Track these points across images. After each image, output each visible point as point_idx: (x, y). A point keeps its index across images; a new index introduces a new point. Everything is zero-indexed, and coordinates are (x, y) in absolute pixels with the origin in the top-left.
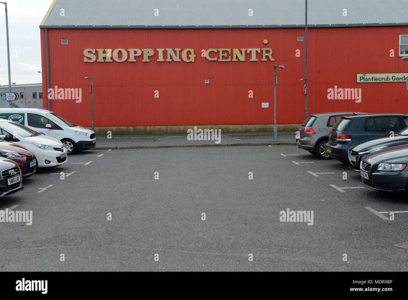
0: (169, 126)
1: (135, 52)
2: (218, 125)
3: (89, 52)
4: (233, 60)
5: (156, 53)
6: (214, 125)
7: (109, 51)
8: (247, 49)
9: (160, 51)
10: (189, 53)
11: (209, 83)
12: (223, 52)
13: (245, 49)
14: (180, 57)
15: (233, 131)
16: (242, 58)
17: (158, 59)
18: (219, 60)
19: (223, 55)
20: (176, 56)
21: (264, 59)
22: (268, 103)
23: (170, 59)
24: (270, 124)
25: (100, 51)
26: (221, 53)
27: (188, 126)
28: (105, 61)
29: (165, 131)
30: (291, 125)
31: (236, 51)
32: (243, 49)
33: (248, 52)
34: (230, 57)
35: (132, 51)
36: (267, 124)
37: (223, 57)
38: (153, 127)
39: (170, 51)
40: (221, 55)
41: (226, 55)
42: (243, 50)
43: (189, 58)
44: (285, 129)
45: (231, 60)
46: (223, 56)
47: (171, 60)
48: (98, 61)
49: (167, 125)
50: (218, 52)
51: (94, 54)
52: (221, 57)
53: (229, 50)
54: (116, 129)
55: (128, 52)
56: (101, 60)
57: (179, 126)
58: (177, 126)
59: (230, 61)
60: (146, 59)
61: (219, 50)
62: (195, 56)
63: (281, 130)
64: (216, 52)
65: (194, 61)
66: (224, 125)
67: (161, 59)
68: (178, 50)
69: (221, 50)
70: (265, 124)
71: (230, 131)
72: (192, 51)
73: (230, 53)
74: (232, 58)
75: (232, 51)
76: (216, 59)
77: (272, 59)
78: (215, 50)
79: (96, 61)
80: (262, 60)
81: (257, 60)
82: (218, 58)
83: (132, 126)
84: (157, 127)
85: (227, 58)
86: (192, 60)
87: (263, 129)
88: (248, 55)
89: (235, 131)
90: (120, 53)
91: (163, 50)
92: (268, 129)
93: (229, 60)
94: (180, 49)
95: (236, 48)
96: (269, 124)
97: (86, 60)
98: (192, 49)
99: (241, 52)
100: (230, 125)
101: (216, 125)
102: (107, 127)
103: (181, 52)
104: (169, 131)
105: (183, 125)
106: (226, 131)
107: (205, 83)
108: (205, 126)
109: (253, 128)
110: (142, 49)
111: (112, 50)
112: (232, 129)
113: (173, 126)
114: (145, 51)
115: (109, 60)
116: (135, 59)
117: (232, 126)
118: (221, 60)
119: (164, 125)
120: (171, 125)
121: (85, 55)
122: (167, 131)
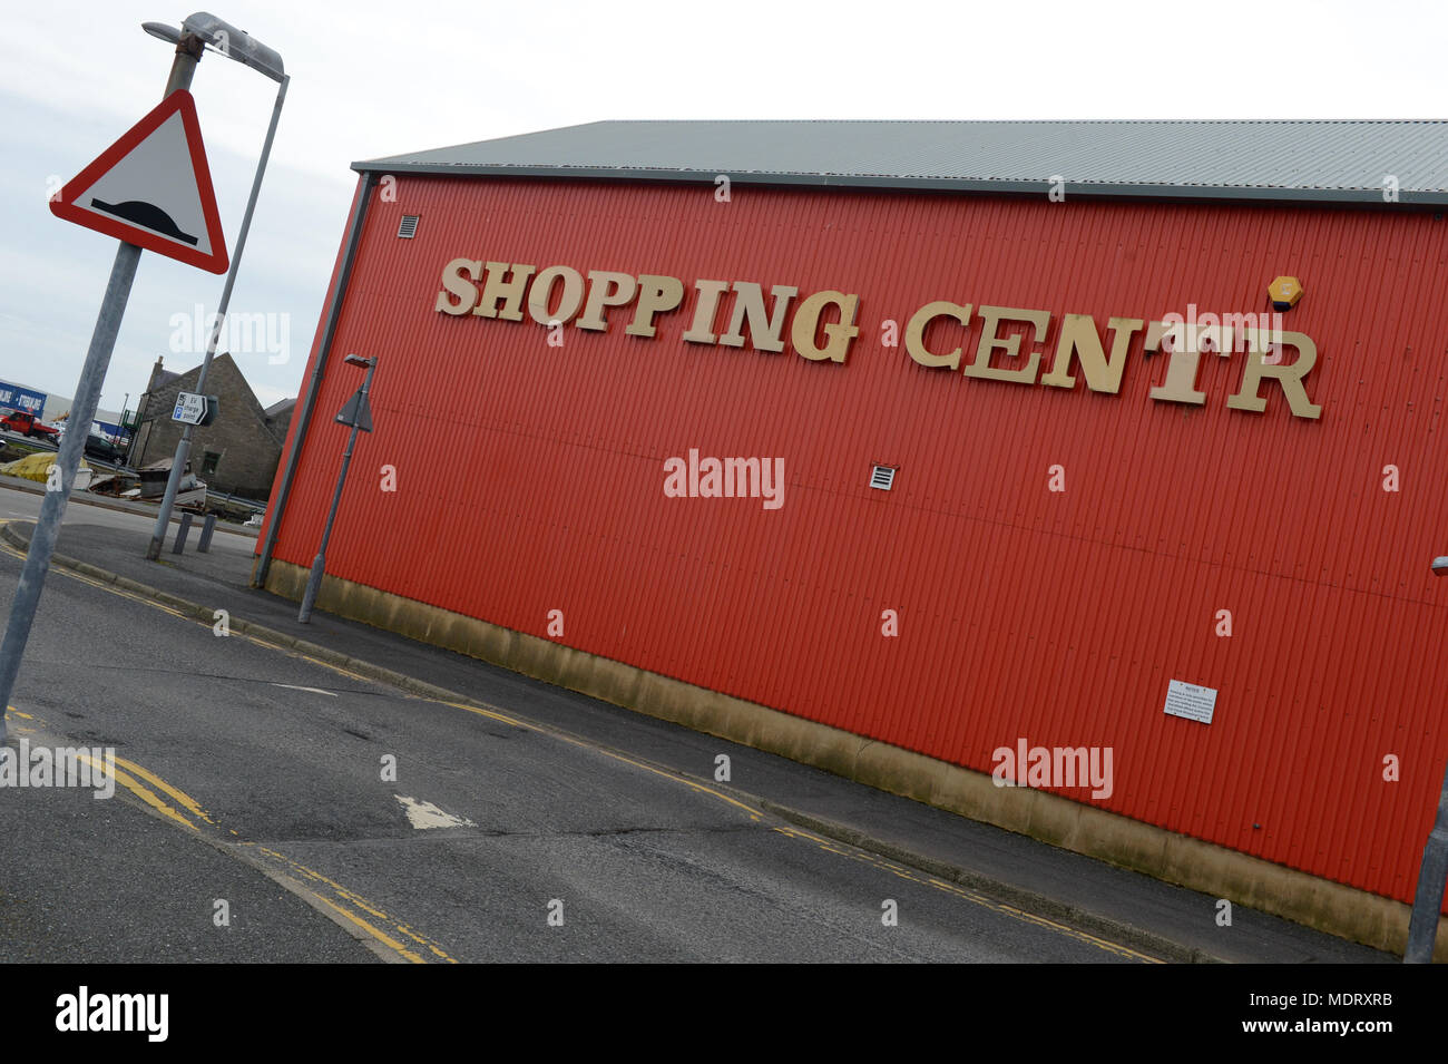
0: (647, 675)
1: (613, 287)
2: (877, 739)
3: (464, 273)
4: (1048, 379)
5: (689, 299)
6: (859, 735)
7: (522, 272)
8: (1145, 330)
9: (709, 291)
10: (830, 312)
11: (888, 488)
12: (1004, 327)
13: (1137, 325)
14: (785, 334)
15: (949, 804)
16: (1104, 375)
18: (970, 371)
19: (1000, 343)
21: (1248, 398)
22: (1211, 694)
24: (1201, 840)
25: (497, 269)
26: (990, 328)
27: (733, 702)
28: (498, 314)
29: (627, 695)
30: (1355, 896)
31: (1078, 331)
32: (1125, 321)
33: (1150, 344)
34: (1035, 358)
35: (600, 279)
36: (1176, 831)
37: (997, 356)
38: (583, 658)
39: (749, 296)
40: (988, 340)
41: (1012, 344)
42: (1123, 329)
43: (820, 339)
44: (1298, 908)
45: (1039, 377)
46: (994, 350)
48: (477, 311)
49: (645, 669)
50: (977, 322)
51: (474, 282)
52: (983, 354)
53: (1041, 319)
54: (456, 626)
55: (588, 284)
56: (488, 309)
57: (690, 688)
58: (681, 687)
59: (1031, 380)
61: (984, 311)
62: (854, 332)
63: (1269, 907)
64: (965, 321)
65: (841, 359)
66: (912, 750)
67: (700, 330)
68: (783, 293)
69: (992, 315)
70: (1166, 828)
71: (936, 801)
72: (848, 304)
73: (1040, 336)
74: (1045, 367)
75: (1054, 329)
76: (952, 360)
77: (1300, 404)
78: (963, 314)
79: (471, 310)
80: (1234, 402)
81: (1199, 398)
82: (967, 360)
83: (510, 629)
84: (600, 663)
85: (1019, 361)
86: (836, 350)
87: (1142, 856)
88: (1147, 360)
89: (962, 812)
91: (723, 286)
92: (1171, 869)
93: (1027, 375)
94: (793, 291)
95: (1081, 311)
96: (1188, 835)
97: (442, 304)
98: (849, 295)
99: (1106, 338)
100: (943, 766)
101: (868, 737)
102: (429, 607)
103: (793, 304)
104: (641, 698)
105: (708, 689)
106: (910, 795)
107: (872, 485)
108: (814, 726)
109: (1076, 831)
110: (640, 276)
111: (532, 269)
112: (946, 796)
113: (666, 676)
114: (651, 282)
115: (512, 312)
116: (605, 318)
117: (952, 770)
118: (980, 368)
119: (631, 666)
120: (659, 674)
121: (446, 285)
122: (633, 699)
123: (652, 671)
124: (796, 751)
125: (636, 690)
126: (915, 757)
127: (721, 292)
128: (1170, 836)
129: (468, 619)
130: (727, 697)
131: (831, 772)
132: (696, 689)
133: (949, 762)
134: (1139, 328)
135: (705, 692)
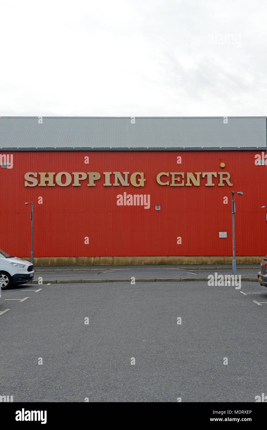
0: (115, 257)
1: (80, 176)
2: (169, 256)
3: (30, 176)
4: (187, 185)
5: (103, 177)
6: (166, 256)
7: (51, 175)
8: (202, 173)
9: (107, 175)
10: (138, 177)
11: (160, 209)
12: (176, 176)
13: (200, 173)
14: (129, 181)
15: (186, 263)
16: (197, 183)
17: (105, 183)
18: (171, 185)
20: (124, 180)
21: (221, 184)
22: (226, 233)
23: (118, 183)
24: (229, 256)
25: (43, 175)
26: (173, 177)
27: (137, 257)
28: (47, 185)
29: (111, 263)
30: (252, 257)
31: (190, 175)
33: (203, 176)
34: (183, 181)
35: (76, 174)
36: (225, 256)
37: (176, 182)
38: (97, 258)
39: (118, 175)
40: (173, 179)
41: (178, 179)
42: (198, 174)
43: (138, 182)
44: (245, 262)
45: (185, 185)
46: (175, 180)
47: (118, 185)
48: (39, 185)
49: (114, 256)
50: (171, 175)
51: (36, 178)
53: (183, 174)
54: (57, 260)
55: (73, 176)
56: (43, 184)
57: (126, 257)
58: (124, 258)
60: (91, 183)
61: (171, 173)
62: (145, 180)
63: (240, 263)
64: (168, 176)
65: (143, 186)
66: (177, 256)
67: (108, 183)
68: (126, 174)
69: (173, 174)
70: (223, 256)
71: (184, 263)
72: (142, 174)
73: (183, 177)
74: (186, 182)
75: (186, 176)
76: (168, 183)
77: (230, 184)
78: (167, 174)
79: (37, 185)
80: (219, 185)
81: (213, 185)
82: (171, 183)
83: (75, 257)
84: (102, 258)
85: (181, 182)
86: (142, 184)
87: (221, 261)
88: (204, 180)
89: (189, 264)
90: (64, 177)
91: (111, 173)
92: (226, 262)
93: (183, 184)
94: (128, 173)
95: (190, 172)
96: (227, 256)
97: (26, 184)
98: (142, 173)
99: (196, 176)
101: (168, 256)
102: (48, 258)
103: (129, 176)
104: (115, 262)
105: (131, 256)
106: (179, 264)
107: (156, 209)
108: (156, 257)
109: (209, 261)
110: (88, 173)
111: (54, 173)
112: (186, 262)
113: (120, 256)
114: (91, 174)
115: (51, 184)
116: (80, 183)
117: (185, 257)
118: (173, 184)
119: (110, 256)
120: (118, 256)
121: (26, 179)
122: (113, 263)
123: (116, 256)
124: (154, 263)
125: (113, 261)
126: (178, 257)
127: (110, 175)
128: (224, 257)
129: (61, 258)
130: (135, 257)
131: (162, 264)
132: (128, 257)
133: (184, 256)
134: (201, 174)
135: (130, 257)
